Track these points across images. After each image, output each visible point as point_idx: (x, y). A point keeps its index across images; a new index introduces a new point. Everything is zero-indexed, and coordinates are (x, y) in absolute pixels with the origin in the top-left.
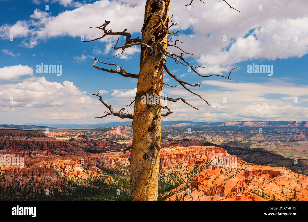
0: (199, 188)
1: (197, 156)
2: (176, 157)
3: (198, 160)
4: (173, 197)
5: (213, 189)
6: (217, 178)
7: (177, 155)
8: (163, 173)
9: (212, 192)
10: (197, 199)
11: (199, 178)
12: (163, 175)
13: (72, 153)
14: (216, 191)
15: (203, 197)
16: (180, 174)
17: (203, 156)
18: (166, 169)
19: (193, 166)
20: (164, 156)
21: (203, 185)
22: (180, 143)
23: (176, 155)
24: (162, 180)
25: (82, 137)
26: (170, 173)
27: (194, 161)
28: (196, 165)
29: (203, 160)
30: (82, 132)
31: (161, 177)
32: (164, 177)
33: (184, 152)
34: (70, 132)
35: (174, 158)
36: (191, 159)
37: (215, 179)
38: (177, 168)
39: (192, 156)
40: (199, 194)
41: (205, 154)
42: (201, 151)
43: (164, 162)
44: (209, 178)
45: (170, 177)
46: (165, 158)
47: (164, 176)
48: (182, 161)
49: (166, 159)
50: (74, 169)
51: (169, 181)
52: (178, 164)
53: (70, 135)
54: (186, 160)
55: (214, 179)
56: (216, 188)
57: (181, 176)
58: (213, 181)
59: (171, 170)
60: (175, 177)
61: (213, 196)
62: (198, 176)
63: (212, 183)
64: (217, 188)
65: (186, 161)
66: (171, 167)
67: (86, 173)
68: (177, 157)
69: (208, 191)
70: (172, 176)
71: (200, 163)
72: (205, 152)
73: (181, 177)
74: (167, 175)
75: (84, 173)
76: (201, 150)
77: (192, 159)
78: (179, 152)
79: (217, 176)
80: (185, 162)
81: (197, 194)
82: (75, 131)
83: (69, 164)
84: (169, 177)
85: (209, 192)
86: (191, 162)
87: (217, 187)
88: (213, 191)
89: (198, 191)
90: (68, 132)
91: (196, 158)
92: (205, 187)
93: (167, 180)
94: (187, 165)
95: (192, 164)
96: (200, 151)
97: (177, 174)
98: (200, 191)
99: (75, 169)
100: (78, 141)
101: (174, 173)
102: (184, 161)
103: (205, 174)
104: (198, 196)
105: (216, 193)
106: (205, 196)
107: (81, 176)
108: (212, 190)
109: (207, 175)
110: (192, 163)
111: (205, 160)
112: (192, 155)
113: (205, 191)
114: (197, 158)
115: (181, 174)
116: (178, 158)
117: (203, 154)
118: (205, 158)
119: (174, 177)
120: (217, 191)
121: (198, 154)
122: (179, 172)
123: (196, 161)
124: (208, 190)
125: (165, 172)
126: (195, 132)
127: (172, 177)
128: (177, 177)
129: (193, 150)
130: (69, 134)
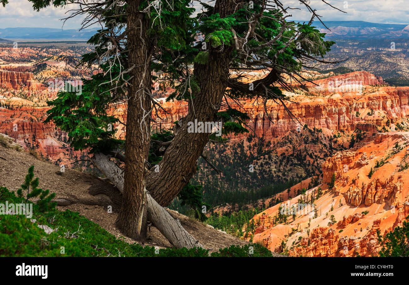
0: (335, 189)
1: (360, 111)
2: (304, 115)
3: (363, 122)
4: (273, 211)
5: (367, 191)
6: (383, 163)
7: (307, 107)
8: (269, 153)
9: (365, 199)
10: (327, 215)
11: (340, 163)
12: (268, 160)
13: (39, 102)
14: (376, 196)
15: (343, 210)
16: (314, 157)
17: (376, 112)
18: (276, 143)
19: (348, 136)
20: (271, 111)
21: (346, 181)
22: (325, 78)
23: (303, 110)
24: (264, 171)
25: (66, 60)
26: (286, 155)
27: (352, 125)
28: (355, 134)
29: (375, 122)
30: (69, 48)
31: (262, 164)
32: (270, 164)
33: (327, 100)
34: (40, 49)
35: (300, 115)
36: (345, 119)
37: (378, 166)
38: (306, 143)
39: (348, 111)
40: (334, 204)
41: (381, 107)
42: (372, 100)
43: (271, 126)
44: (363, 162)
45: (287, 163)
46: (275, 116)
47: (272, 161)
48: (320, 124)
49: (278, 118)
50: (40, 141)
51: (284, 175)
52: (310, 131)
53: (41, 56)
54: (330, 121)
55: (375, 165)
56: (376, 189)
57: (316, 162)
58: (371, 171)
59: (291, 146)
60: (300, 165)
61: (366, 206)
62: (337, 158)
63: (370, 176)
64: (380, 189)
65: (331, 125)
66: (290, 139)
67: (69, 153)
68: (308, 114)
69: (354, 194)
70: (292, 161)
71: (367, 130)
72: (382, 100)
73: (316, 164)
74: (277, 160)
75: (64, 150)
76: (371, 95)
77: (347, 118)
78: (313, 100)
79: (384, 158)
80: (328, 127)
81: (329, 204)
82: (51, 47)
83: (25, 128)
84: (284, 164)
85: (357, 199)
86: (344, 126)
87: (380, 185)
88: (367, 195)
89: (333, 195)
90: (35, 49)
91: (357, 116)
92: (351, 184)
93: (279, 171)
94: (332, 135)
95: (346, 133)
96: (369, 99)
97: (305, 156)
98: (336, 194)
99: (42, 142)
100: (56, 73)
101: (297, 154)
102: (326, 126)
103: (357, 155)
104: (331, 208)
105: (376, 199)
106: (346, 207)
107: (57, 158)
108: (365, 193)
109: (360, 155)
110: (347, 130)
111: (382, 122)
112: (347, 109)
113: (349, 195)
114: (360, 117)
115: (316, 156)
116: (309, 116)
117: (377, 107)
118: (381, 118)
119: (295, 164)
120: (379, 194)
121: (363, 108)
122: (310, 152)
123: (358, 125)
124: (355, 192)
125: (273, 150)
126: (370, 49)
127: (291, 165)
128: (305, 165)
129: (352, 97)
130: (37, 54)
